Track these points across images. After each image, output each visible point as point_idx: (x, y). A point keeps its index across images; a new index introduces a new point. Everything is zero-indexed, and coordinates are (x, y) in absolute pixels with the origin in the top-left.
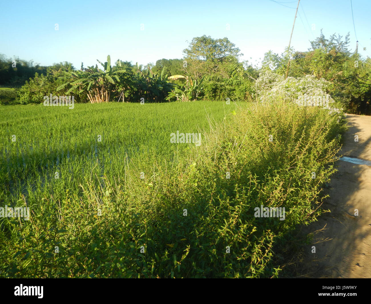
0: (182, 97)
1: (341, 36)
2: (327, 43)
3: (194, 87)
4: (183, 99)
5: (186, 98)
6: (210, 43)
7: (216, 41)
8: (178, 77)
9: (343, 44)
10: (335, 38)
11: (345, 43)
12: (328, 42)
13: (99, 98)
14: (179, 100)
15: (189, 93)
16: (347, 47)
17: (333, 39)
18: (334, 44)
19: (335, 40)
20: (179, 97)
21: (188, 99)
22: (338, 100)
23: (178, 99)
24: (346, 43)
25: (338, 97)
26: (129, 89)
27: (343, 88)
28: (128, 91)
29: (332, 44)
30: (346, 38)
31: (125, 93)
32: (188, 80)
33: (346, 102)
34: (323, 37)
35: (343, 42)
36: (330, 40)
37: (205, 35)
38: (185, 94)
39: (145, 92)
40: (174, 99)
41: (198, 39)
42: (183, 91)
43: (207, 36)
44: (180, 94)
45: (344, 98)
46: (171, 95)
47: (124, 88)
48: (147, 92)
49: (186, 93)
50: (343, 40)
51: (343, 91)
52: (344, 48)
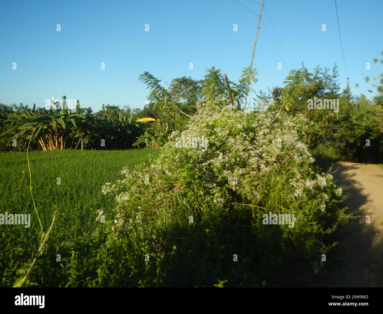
0: (152, 143)
1: (328, 69)
2: (311, 77)
3: (166, 131)
4: (154, 145)
5: (156, 144)
6: (191, 85)
7: (197, 83)
8: (148, 120)
9: (331, 78)
10: (321, 71)
11: (333, 76)
12: (313, 77)
13: (53, 145)
14: (149, 147)
15: (160, 138)
16: (336, 82)
17: (318, 73)
18: (321, 78)
19: (321, 73)
20: (148, 143)
21: (158, 146)
22: (330, 145)
23: (147, 145)
24: (335, 77)
25: (329, 141)
26: (89, 134)
27: (335, 131)
28: (88, 136)
29: (318, 78)
30: (334, 71)
31: (84, 139)
32: (159, 124)
33: (340, 147)
34: (306, 70)
35: (331, 76)
36: (315, 74)
37: (185, 76)
38: (155, 140)
39: (112, 137)
40: (143, 145)
41: (177, 80)
42: (153, 136)
43: (188, 77)
44: (150, 139)
45: (336, 142)
46: (140, 140)
47: (83, 134)
48: (114, 137)
49: (156, 138)
50: (330, 73)
51: (336, 135)
52: (332, 83)
